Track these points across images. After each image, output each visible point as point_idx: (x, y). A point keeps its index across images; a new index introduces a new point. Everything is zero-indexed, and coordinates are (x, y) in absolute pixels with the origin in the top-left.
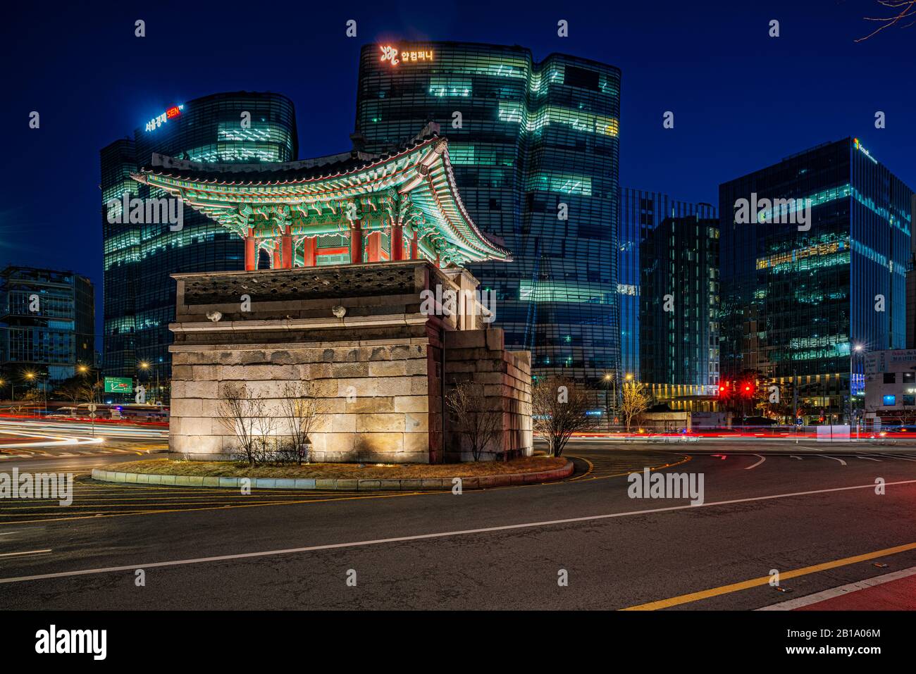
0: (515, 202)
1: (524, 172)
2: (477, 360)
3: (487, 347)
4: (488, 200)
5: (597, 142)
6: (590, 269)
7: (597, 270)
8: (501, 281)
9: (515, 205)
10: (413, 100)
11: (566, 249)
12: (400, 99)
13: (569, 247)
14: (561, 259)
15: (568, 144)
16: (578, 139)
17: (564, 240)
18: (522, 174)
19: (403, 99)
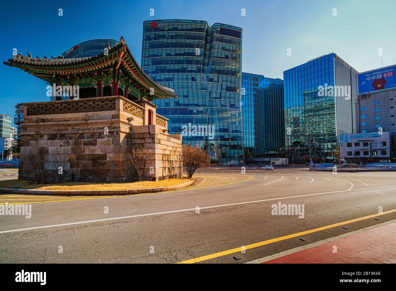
0: (201, 78)
1: (205, 67)
2: (145, 138)
3: (149, 133)
4: (191, 78)
5: (233, 56)
6: (231, 103)
7: (234, 104)
8: (196, 108)
9: (201, 80)
10: (163, 41)
11: (222, 96)
12: (158, 41)
13: (223, 95)
14: (219, 100)
15: (222, 57)
16: (226, 54)
17: (221, 92)
18: (204, 68)
19: (159, 41)
